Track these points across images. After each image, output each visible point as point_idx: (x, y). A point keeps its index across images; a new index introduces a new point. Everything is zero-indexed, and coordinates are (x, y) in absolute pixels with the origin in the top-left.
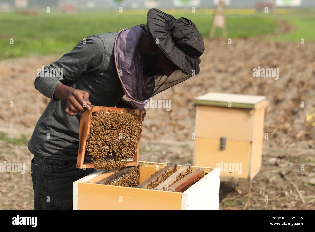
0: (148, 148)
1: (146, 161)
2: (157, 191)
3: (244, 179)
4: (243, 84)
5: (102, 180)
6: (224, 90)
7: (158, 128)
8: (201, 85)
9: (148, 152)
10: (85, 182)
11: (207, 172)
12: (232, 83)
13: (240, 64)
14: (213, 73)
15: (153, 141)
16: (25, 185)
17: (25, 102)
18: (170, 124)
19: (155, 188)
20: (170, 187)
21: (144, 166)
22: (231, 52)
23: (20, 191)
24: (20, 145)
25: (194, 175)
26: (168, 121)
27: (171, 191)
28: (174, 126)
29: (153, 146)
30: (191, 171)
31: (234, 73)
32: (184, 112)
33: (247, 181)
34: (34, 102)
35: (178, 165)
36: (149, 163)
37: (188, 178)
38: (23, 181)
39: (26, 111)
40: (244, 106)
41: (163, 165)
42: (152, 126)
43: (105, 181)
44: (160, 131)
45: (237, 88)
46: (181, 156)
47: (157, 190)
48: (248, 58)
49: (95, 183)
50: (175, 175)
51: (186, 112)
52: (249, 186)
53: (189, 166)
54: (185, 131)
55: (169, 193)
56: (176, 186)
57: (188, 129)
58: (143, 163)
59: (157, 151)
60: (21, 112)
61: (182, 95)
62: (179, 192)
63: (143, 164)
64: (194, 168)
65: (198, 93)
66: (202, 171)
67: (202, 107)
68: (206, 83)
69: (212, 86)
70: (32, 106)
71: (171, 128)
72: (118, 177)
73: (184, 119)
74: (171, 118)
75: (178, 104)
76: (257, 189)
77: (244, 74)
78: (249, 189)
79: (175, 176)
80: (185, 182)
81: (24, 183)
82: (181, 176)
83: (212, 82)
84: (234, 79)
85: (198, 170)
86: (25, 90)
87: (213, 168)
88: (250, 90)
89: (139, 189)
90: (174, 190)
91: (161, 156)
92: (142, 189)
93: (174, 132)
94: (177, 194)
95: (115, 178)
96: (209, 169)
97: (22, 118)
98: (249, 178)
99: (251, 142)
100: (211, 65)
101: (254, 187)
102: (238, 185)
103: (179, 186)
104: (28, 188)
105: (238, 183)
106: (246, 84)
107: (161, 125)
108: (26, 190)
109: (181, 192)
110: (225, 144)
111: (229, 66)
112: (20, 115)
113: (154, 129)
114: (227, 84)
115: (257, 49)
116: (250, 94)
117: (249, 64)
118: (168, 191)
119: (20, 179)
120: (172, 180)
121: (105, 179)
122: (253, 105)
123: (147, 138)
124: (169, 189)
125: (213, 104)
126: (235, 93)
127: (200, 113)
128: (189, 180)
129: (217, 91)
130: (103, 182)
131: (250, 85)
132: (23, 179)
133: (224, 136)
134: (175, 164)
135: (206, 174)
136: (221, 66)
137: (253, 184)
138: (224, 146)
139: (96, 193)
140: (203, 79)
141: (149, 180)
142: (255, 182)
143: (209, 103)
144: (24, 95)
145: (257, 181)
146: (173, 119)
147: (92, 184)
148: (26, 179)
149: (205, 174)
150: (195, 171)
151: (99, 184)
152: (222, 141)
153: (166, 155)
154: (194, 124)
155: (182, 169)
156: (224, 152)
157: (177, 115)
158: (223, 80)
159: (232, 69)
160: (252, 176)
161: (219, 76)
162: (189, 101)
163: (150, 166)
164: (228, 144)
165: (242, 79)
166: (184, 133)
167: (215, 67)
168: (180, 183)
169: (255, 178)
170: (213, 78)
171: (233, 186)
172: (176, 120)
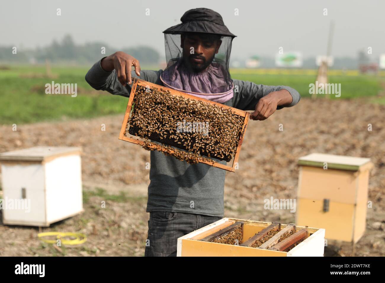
0: (248, 208)
1: (250, 220)
2: (262, 250)
3: (347, 242)
4: (346, 146)
5: (206, 237)
6: (327, 151)
7: (259, 188)
8: (303, 146)
9: (249, 212)
10: (189, 239)
11: (312, 232)
12: (335, 145)
13: (343, 126)
14: (315, 134)
15: (254, 201)
16: (124, 242)
17: (123, 159)
18: (272, 185)
19: (259, 247)
20: (275, 246)
21: (248, 224)
22: (333, 114)
23: (118, 249)
24: (119, 202)
25: (298, 235)
26: (269, 182)
27: (276, 250)
28: (275, 186)
29: (254, 207)
30: (296, 230)
31: (336, 135)
32: (285, 172)
33: (350, 244)
34: (133, 159)
35: (282, 224)
36: (253, 222)
37: (292, 238)
38: (121, 239)
39: (125, 168)
40: (348, 168)
41: (267, 224)
42: (253, 186)
43: (209, 239)
44: (261, 191)
45: (340, 149)
46: (283, 217)
47: (262, 248)
48: (351, 120)
49: (199, 240)
50: (280, 234)
51: (288, 173)
52: (352, 250)
53: (293, 226)
54: (287, 192)
55: (274, 252)
56: (281, 245)
57: (290, 190)
58: (247, 221)
59: (258, 211)
60: (120, 168)
61: (283, 155)
62: (284, 251)
63: (247, 223)
64: (298, 228)
65: (300, 154)
66: (307, 232)
67: (305, 168)
68: (309, 144)
69: (314, 147)
70: (132, 164)
71: (272, 189)
72: (222, 235)
73: (285, 180)
74: (272, 179)
75: (279, 165)
76: (360, 253)
77: (347, 135)
78: (352, 253)
79: (279, 236)
80: (290, 241)
81: (122, 241)
82: (285, 236)
83: (314, 143)
84: (337, 141)
85: (303, 230)
86: (124, 147)
87: (317, 229)
88: (353, 152)
89: (244, 247)
90: (279, 249)
91: (262, 217)
92: (246, 247)
93: (276, 192)
94: (282, 253)
95: (219, 236)
96: (314, 229)
97: (121, 175)
98: (352, 242)
99: (355, 205)
100: (313, 126)
101: (357, 251)
102: (341, 249)
103: (283, 245)
104: (126, 246)
105: (341, 246)
106: (349, 146)
107: (262, 185)
108: (125, 248)
109: (285, 251)
110: (328, 206)
111: (331, 127)
112: (119, 172)
113: (255, 189)
114: (329, 146)
115: (360, 111)
116: (354, 156)
117: (352, 125)
118: (273, 250)
119: (118, 236)
120: (276, 239)
121: (209, 236)
122: (358, 167)
123: (248, 198)
124: (274, 248)
125: (317, 164)
126: (338, 154)
127: (303, 174)
128: (294, 240)
129: (319, 152)
130: (207, 240)
131: (353, 147)
132: (122, 237)
133: (327, 197)
134: (279, 224)
135: (311, 234)
136: (324, 127)
137: (357, 248)
138: (327, 208)
139: (200, 250)
140: (305, 140)
141: (253, 239)
142: (359, 246)
143: (313, 164)
144: (123, 152)
145: (361, 245)
146: (274, 180)
147: (196, 241)
148: (125, 237)
149: (309, 234)
150: (299, 231)
151: (203, 241)
152: (326, 203)
153: (267, 216)
154: (297, 185)
155: (286, 229)
156: (327, 214)
157: (278, 175)
158: (326, 141)
159: (335, 131)
160: (356, 240)
161: (322, 138)
162: (290, 162)
163: (254, 225)
164: (332, 206)
165: (345, 141)
166: (286, 194)
167: (317, 128)
168: (285, 242)
169: (359, 242)
170: (315, 139)
171: (336, 250)
172: (278, 181)
